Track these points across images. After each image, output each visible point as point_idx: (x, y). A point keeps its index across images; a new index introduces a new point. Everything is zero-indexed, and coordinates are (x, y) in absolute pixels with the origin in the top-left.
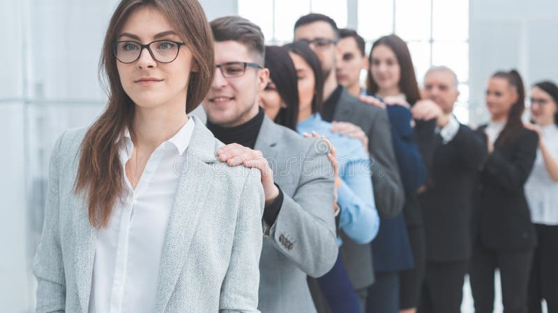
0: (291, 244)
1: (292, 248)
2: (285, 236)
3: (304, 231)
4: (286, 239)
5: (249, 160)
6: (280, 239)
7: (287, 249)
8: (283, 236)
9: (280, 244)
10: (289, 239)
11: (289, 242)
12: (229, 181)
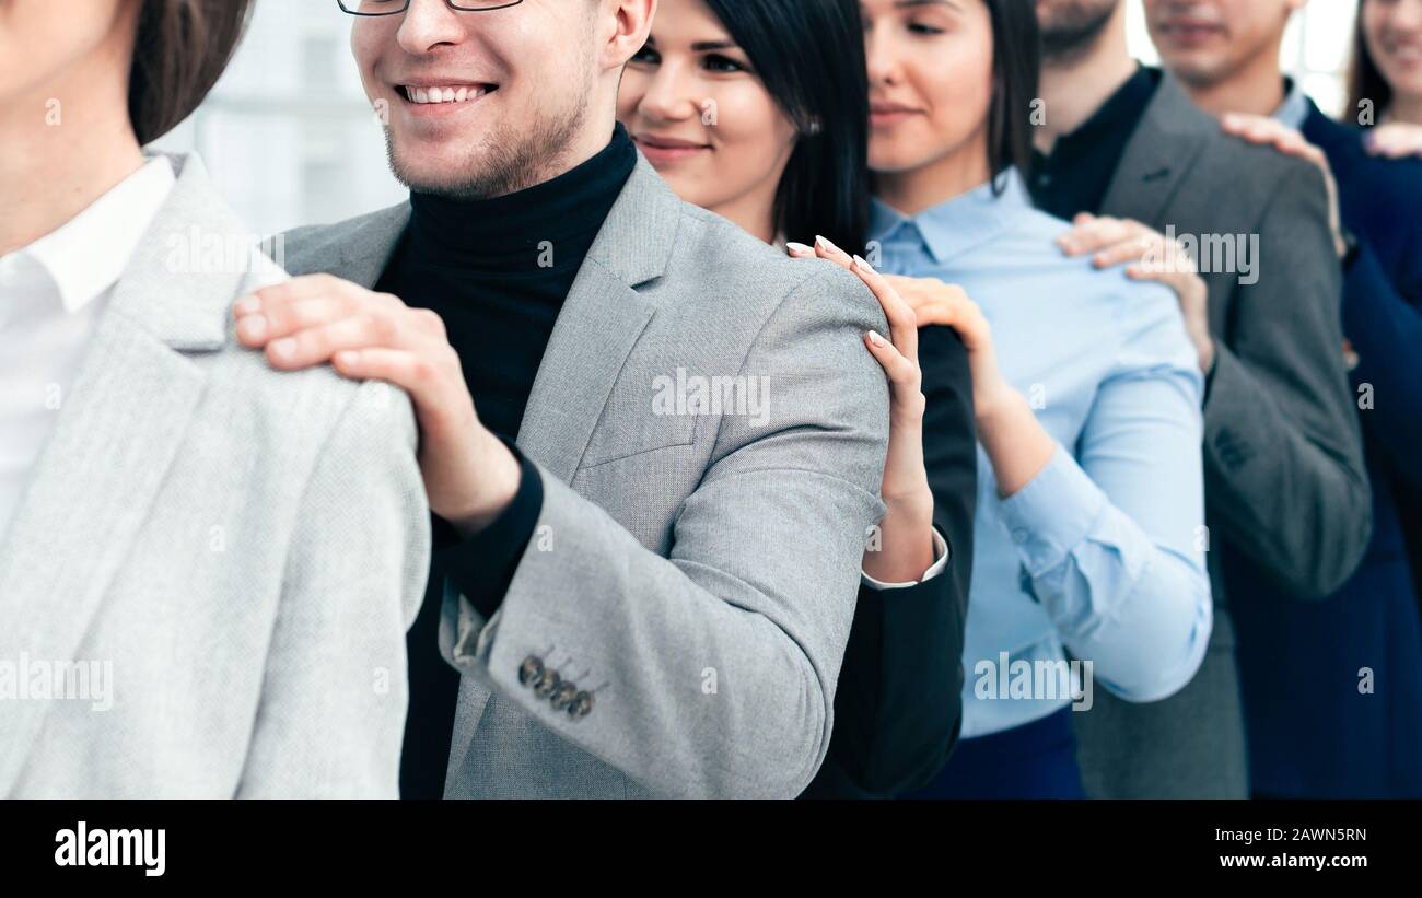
0: (586, 696)
1: (586, 712)
2: (551, 663)
3: (642, 643)
4: (556, 676)
5: (358, 348)
6: (523, 675)
7: (564, 713)
8: (538, 662)
9: (525, 695)
10: (570, 674)
11: (571, 687)
12: (262, 427)
